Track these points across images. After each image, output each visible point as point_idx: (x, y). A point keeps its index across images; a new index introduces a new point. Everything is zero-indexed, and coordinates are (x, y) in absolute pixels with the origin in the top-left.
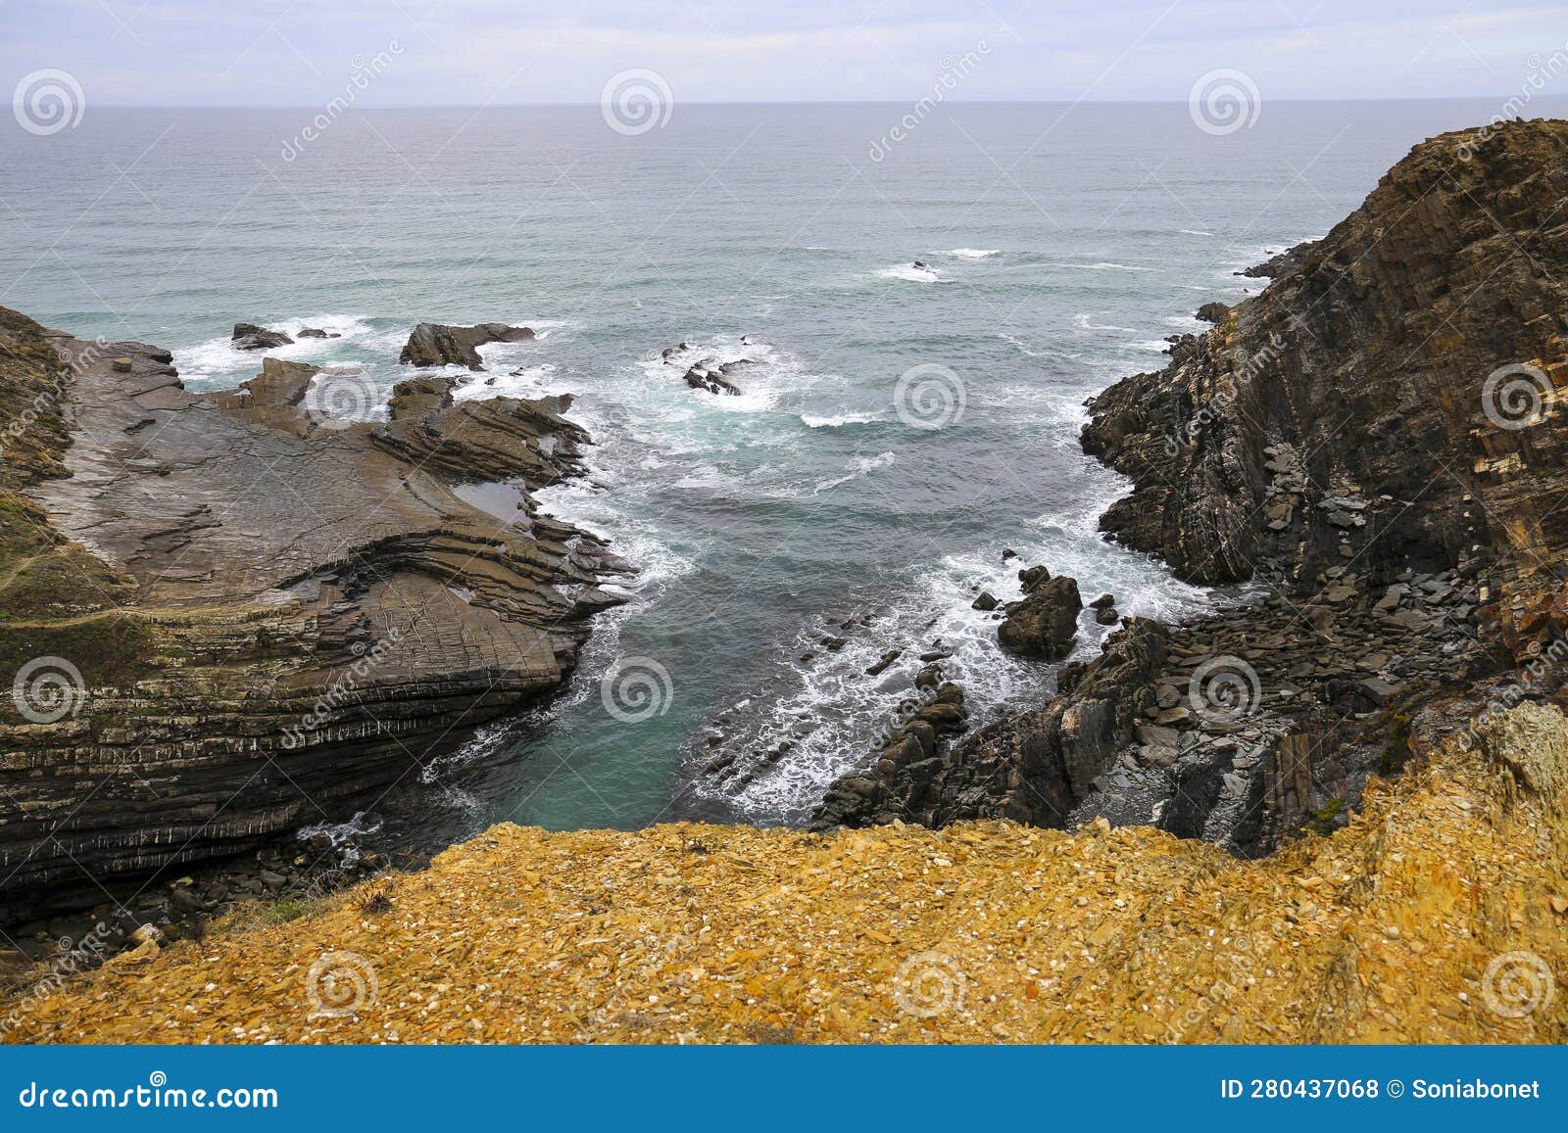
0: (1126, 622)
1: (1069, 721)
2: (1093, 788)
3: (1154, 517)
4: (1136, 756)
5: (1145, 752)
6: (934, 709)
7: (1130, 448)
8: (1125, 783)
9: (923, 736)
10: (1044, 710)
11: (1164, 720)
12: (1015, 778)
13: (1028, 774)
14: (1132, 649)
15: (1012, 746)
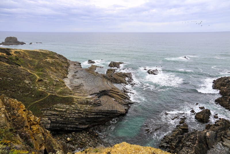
0: (220, 119)
1: (208, 134)
2: (213, 147)
3: (227, 101)
4: (222, 144)
5: (224, 143)
6: (183, 127)
7: (222, 89)
8: (220, 148)
9: (180, 131)
10: (203, 131)
11: (228, 138)
12: (197, 142)
13: (199, 142)
14: (221, 124)
15: (197, 136)
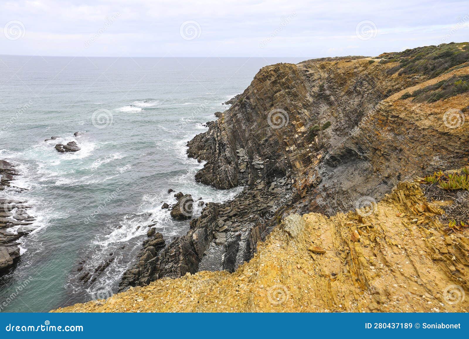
0: (207, 204)
1: (195, 237)
2: (205, 255)
3: (210, 173)
4: (215, 243)
5: (217, 241)
6: (154, 242)
7: (201, 154)
8: (213, 251)
9: (152, 251)
10: (187, 235)
11: (221, 231)
12: (181, 258)
13: (184, 255)
14: (209, 212)
15: (179, 248)
